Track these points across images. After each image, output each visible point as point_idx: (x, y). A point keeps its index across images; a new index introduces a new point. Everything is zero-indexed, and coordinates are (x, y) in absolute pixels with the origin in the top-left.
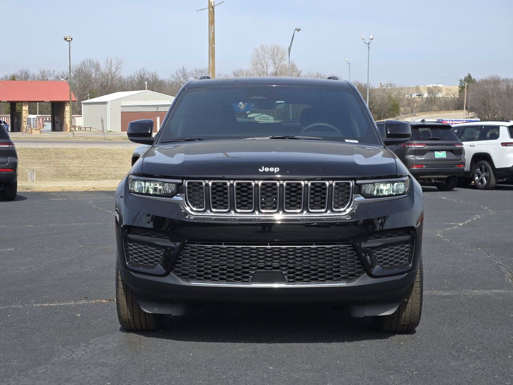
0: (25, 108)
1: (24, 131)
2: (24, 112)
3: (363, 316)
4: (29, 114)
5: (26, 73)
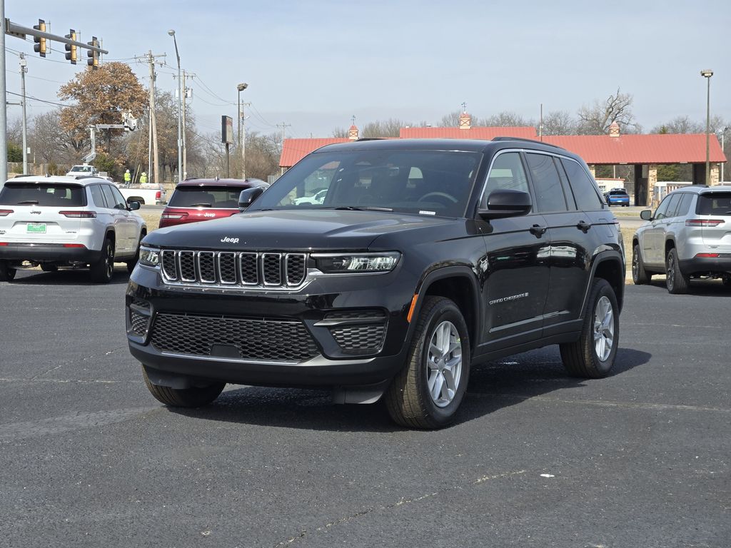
0: (653, 173)
1: (650, 204)
2: (650, 178)
3: (343, 403)
4: (658, 181)
5: (683, 122)
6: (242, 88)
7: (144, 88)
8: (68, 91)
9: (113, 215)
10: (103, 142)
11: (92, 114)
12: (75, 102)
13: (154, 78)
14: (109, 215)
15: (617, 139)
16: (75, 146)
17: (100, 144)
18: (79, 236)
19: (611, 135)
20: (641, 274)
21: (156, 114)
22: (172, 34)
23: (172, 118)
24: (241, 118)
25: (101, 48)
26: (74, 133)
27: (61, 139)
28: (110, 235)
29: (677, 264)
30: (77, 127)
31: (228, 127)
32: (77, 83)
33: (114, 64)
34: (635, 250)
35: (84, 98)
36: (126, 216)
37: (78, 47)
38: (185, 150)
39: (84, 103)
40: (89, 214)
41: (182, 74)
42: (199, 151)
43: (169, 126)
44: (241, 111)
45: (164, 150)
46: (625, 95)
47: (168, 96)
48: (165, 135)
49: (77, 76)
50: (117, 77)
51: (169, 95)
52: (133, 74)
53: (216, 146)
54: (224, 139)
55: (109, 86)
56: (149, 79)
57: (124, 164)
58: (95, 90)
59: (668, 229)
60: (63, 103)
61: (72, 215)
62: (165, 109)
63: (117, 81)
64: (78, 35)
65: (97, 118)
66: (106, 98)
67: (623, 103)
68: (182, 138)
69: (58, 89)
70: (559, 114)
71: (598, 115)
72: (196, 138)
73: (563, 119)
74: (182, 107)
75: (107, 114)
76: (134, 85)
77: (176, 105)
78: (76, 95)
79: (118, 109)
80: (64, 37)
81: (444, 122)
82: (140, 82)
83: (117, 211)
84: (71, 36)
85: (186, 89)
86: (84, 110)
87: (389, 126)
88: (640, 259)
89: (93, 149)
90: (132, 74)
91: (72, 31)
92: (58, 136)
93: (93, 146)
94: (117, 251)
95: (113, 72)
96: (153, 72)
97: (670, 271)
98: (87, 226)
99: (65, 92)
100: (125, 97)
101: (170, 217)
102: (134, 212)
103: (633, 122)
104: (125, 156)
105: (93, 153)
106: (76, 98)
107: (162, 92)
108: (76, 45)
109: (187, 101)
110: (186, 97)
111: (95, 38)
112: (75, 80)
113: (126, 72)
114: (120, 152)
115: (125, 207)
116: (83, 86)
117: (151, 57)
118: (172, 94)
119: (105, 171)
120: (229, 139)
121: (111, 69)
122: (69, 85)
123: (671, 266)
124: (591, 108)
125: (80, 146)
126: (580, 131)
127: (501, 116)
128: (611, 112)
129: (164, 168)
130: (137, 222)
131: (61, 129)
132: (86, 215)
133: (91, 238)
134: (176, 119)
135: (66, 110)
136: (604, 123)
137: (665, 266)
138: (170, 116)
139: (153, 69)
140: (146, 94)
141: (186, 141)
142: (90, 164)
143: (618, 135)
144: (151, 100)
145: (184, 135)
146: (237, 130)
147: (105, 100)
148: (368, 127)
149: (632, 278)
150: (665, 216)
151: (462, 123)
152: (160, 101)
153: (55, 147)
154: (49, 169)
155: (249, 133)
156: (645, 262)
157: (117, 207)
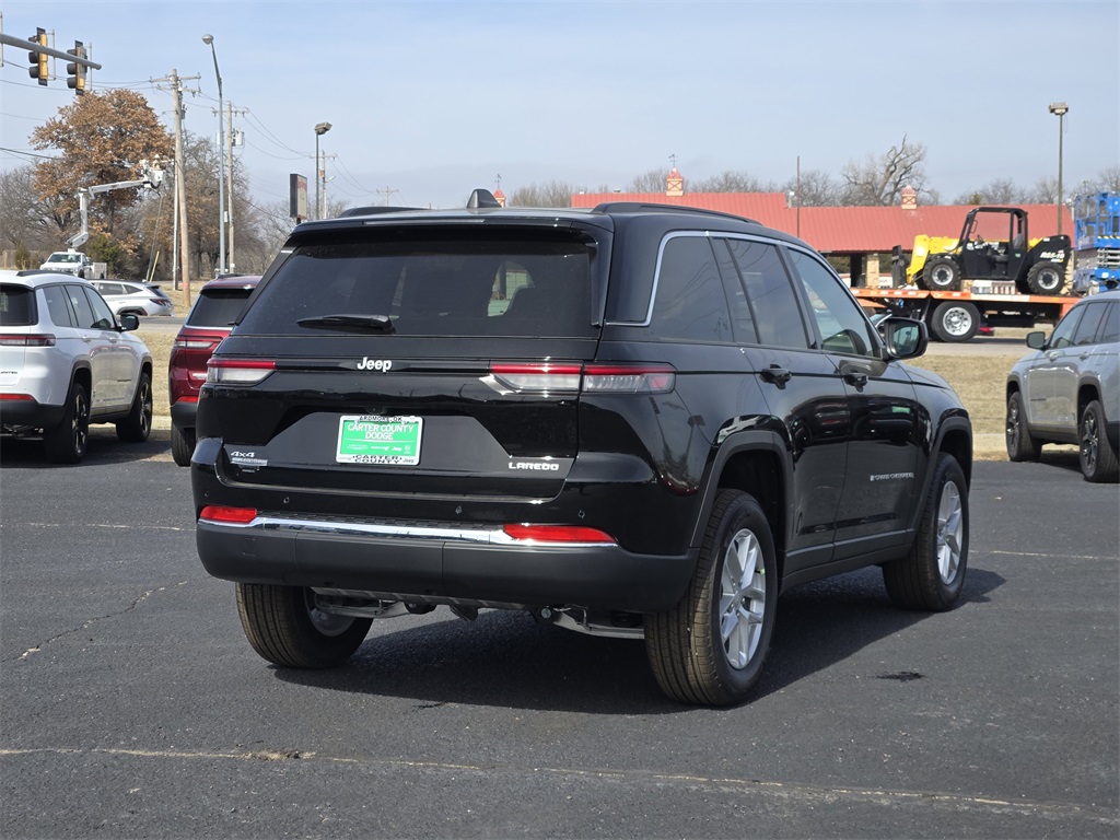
5: (1006, 188)
6: (323, 130)
7: (167, 131)
8: (47, 134)
9: (88, 341)
10: (102, 215)
11: (86, 171)
12: (59, 153)
13: (181, 113)
14: (80, 341)
15: (913, 213)
16: (59, 223)
17: (98, 220)
18: (21, 379)
19: (904, 207)
20: (1023, 444)
21: (185, 172)
22: (209, 41)
23: (212, 179)
24: (320, 178)
25: (89, 59)
26: (58, 202)
27: (37, 211)
28: (82, 377)
29: (1102, 428)
30: (61, 192)
31: (300, 191)
32: (61, 122)
33: (119, 94)
34: (1012, 400)
35: (72, 146)
36: (113, 342)
37: (50, 57)
38: (231, 230)
39: (73, 155)
40: (42, 340)
41: (225, 108)
42: (256, 230)
43: (206, 189)
44: (321, 168)
45: (200, 229)
46: (915, 146)
47: (205, 144)
48: (199, 205)
49: (61, 111)
50: (124, 113)
51: (206, 142)
52: (151, 110)
53: (281, 222)
54: (294, 212)
55: (112, 128)
56: (174, 115)
57: (135, 251)
58: (89, 133)
59: (1084, 368)
60: (38, 153)
61: (9, 342)
62: (201, 165)
63: (124, 120)
64: (50, 37)
65: (93, 179)
66: (108, 146)
67: (912, 158)
68: (226, 209)
69: (31, 131)
70: (813, 175)
71: (874, 175)
72: (251, 210)
73: (820, 182)
74: (228, 163)
75: (109, 172)
76: (152, 127)
77: (218, 159)
78: (60, 142)
79: (127, 165)
80: (27, 40)
81: (637, 186)
82: (161, 122)
83: (97, 333)
84: (39, 38)
85: (233, 133)
86: (72, 164)
87: (551, 193)
88: (1021, 417)
89: (84, 227)
90: (147, 108)
91: (41, 31)
92: (32, 206)
93: (84, 221)
94: (94, 404)
95: (119, 105)
96: (180, 104)
97: (1088, 441)
98: (37, 360)
99: (42, 137)
100: (137, 145)
101: (191, 344)
102: (129, 334)
103: (927, 187)
104: (138, 237)
105: (84, 233)
106: (59, 146)
107: (196, 138)
108: (47, 54)
109: (236, 151)
110: (233, 144)
111: (79, 44)
112: (59, 118)
113: (139, 105)
114: (129, 232)
115: (113, 325)
116: (71, 127)
117: (177, 79)
118: (212, 141)
119: (105, 261)
120: (301, 212)
121: (115, 100)
122: (49, 126)
123: (1088, 431)
124: (863, 166)
125: (66, 222)
126: (846, 201)
127: (726, 176)
128: (892, 172)
129: (200, 257)
130: (133, 351)
131: (37, 194)
132: (36, 342)
133: (44, 383)
134: (218, 181)
135: (44, 166)
136: (883, 188)
137: (1076, 433)
138: (208, 176)
139: (180, 99)
140: (171, 141)
141: (234, 215)
142: (80, 249)
143: (914, 207)
144: (177, 148)
145: (230, 205)
146: (315, 199)
147: (106, 150)
148: (518, 194)
149: (1005, 448)
150: (1071, 343)
151: (670, 186)
152: (194, 152)
153: (26, 222)
154: (18, 257)
155: (334, 202)
156: (1031, 421)
157: (96, 326)
